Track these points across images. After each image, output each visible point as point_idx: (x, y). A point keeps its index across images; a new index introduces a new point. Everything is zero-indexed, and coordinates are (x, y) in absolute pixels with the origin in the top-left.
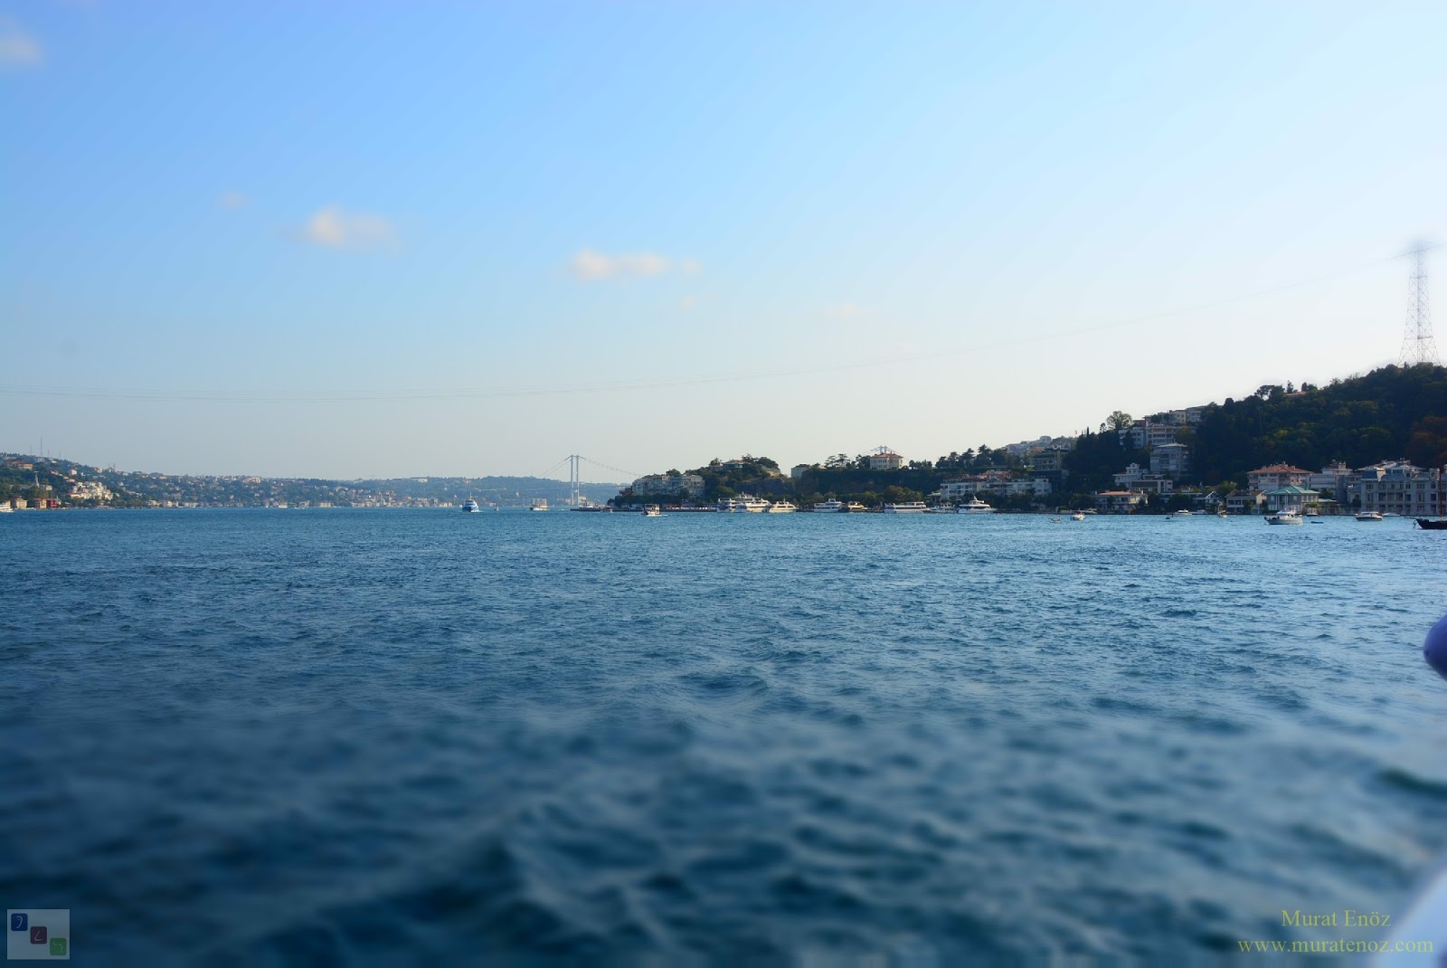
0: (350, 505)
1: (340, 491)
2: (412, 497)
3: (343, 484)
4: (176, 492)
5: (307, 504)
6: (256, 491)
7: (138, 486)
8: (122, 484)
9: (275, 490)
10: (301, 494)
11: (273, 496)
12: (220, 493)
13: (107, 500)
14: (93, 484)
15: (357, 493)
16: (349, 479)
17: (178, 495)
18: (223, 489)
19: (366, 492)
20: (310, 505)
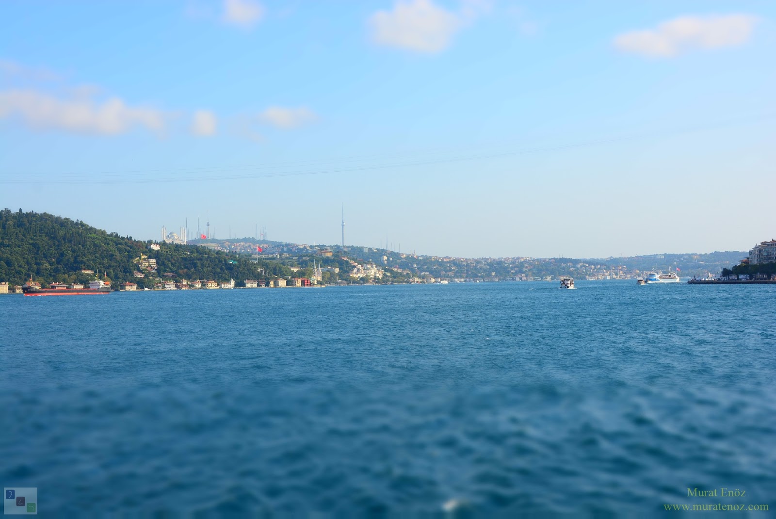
0: (585, 278)
1: (581, 266)
2: (640, 271)
3: (585, 262)
4: (451, 270)
5: (549, 278)
6: (512, 269)
7: (425, 267)
8: (415, 266)
9: (527, 267)
10: (547, 270)
11: (524, 273)
12: (485, 270)
13: (378, 279)
14: (369, 266)
15: (595, 268)
16: (595, 257)
17: (451, 274)
18: (489, 267)
19: (602, 267)
20: (552, 279)
